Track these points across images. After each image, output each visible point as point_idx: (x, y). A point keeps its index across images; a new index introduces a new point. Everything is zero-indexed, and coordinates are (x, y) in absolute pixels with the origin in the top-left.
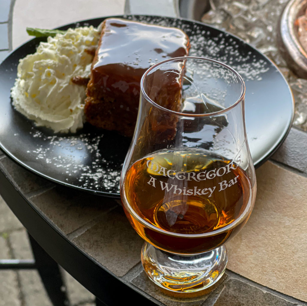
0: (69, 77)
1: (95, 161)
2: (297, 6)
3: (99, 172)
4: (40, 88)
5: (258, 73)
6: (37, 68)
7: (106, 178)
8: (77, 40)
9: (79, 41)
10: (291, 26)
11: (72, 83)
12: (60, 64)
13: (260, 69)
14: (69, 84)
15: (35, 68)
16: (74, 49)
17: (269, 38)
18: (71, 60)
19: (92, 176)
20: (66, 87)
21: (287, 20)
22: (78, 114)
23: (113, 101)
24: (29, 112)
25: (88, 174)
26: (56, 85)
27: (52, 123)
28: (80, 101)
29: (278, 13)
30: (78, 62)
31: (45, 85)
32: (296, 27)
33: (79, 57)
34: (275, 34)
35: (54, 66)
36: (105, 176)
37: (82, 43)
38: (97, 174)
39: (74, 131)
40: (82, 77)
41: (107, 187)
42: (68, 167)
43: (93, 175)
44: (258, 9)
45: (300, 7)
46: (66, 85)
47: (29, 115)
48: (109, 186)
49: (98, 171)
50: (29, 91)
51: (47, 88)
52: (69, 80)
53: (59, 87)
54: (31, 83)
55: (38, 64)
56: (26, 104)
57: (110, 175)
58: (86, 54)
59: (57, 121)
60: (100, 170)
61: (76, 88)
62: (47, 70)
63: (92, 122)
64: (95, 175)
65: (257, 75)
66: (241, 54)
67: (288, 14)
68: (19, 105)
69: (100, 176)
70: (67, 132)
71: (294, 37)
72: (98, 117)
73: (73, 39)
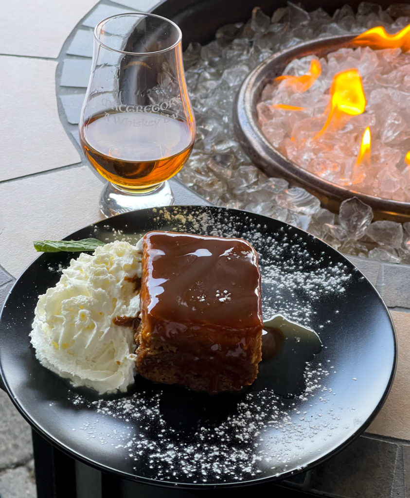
0: (110, 317)
1: (161, 433)
2: (252, 89)
3: (170, 449)
4: (75, 336)
5: (339, 280)
6: (67, 310)
7: (182, 459)
8: (112, 264)
9: (115, 266)
10: (250, 115)
11: (114, 324)
12: (96, 300)
13: (340, 275)
14: (111, 327)
15: (65, 309)
16: (111, 278)
17: (226, 131)
18: (109, 294)
19: (164, 458)
20: (108, 332)
21: (245, 109)
22: (128, 367)
23: (175, 351)
24: (61, 368)
25: (158, 455)
26: (95, 331)
27: (96, 382)
28: (128, 350)
29: (231, 100)
30: (119, 295)
31: (80, 332)
32: (255, 114)
33: (118, 288)
34: (231, 125)
35: (88, 304)
36: (180, 454)
37: (119, 269)
38: (169, 453)
39: (125, 390)
40: (128, 315)
41: (188, 474)
42: (130, 448)
43: (164, 455)
44: (206, 97)
45: (255, 89)
46: (108, 329)
47: (61, 373)
48: (190, 472)
49: (168, 447)
50: (60, 341)
51: (83, 336)
52: (110, 322)
53: (99, 334)
54: (62, 331)
55: (67, 303)
56: (55, 357)
57: (185, 452)
58: (126, 282)
59: (101, 380)
60: (171, 446)
61: (120, 330)
62: (80, 311)
63: (147, 376)
64: (166, 454)
65: (338, 284)
66: (311, 255)
67: (244, 101)
68: (46, 359)
69: (173, 457)
70: (115, 392)
71: (256, 129)
72: (155, 370)
73: (106, 263)
